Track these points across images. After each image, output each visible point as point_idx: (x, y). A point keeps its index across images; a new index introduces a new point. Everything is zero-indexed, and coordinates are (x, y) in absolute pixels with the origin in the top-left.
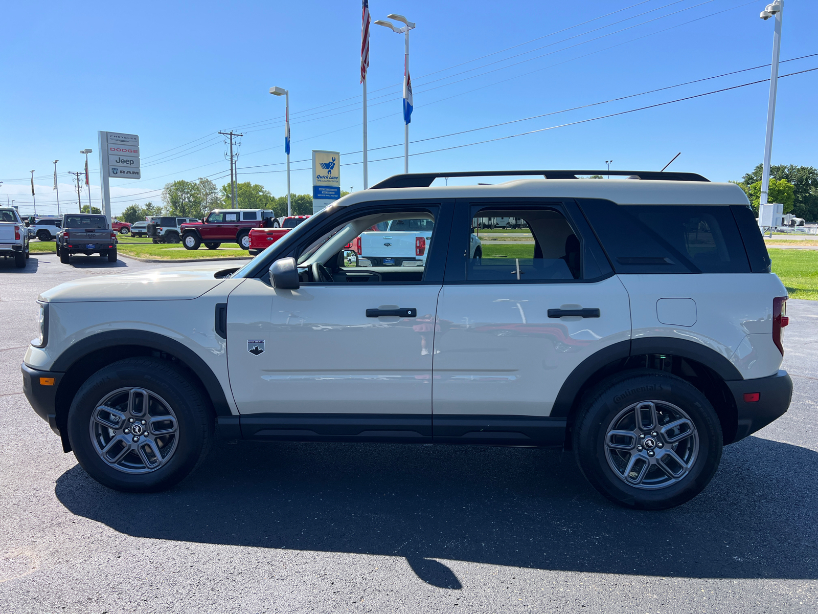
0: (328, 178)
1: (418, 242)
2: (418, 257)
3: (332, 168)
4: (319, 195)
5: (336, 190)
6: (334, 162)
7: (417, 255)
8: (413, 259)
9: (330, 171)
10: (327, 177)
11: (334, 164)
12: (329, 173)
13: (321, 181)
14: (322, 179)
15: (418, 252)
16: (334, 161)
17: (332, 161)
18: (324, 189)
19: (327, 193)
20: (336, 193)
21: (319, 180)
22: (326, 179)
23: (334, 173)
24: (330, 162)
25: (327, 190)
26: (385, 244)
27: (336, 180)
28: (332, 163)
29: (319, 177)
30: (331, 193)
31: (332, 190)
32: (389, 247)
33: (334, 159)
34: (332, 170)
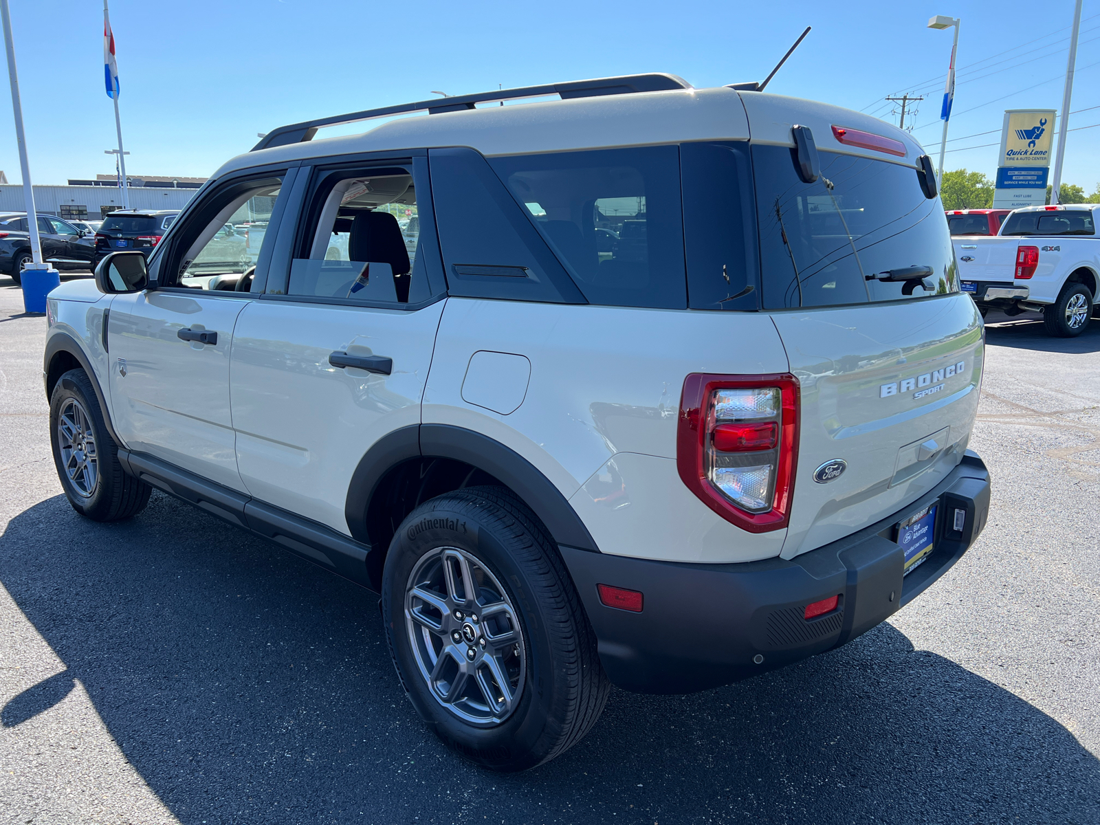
0: (1028, 153)
1: (1022, 255)
3: (1038, 137)
4: (1006, 183)
5: (1040, 173)
6: (1044, 127)
9: (1033, 142)
10: (1026, 153)
11: (1043, 130)
12: (1032, 145)
13: (1013, 159)
14: (1016, 156)
16: (1042, 124)
17: (1039, 125)
18: (1016, 173)
19: (1021, 178)
20: (1039, 177)
21: (1010, 159)
22: (1025, 156)
23: (1040, 144)
24: (1035, 128)
25: (1023, 173)
26: (962, 258)
27: (1042, 156)
28: (1038, 128)
29: (1011, 153)
30: (1029, 178)
31: (1033, 173)
33: (1043, 121)
34: (1037, 141)
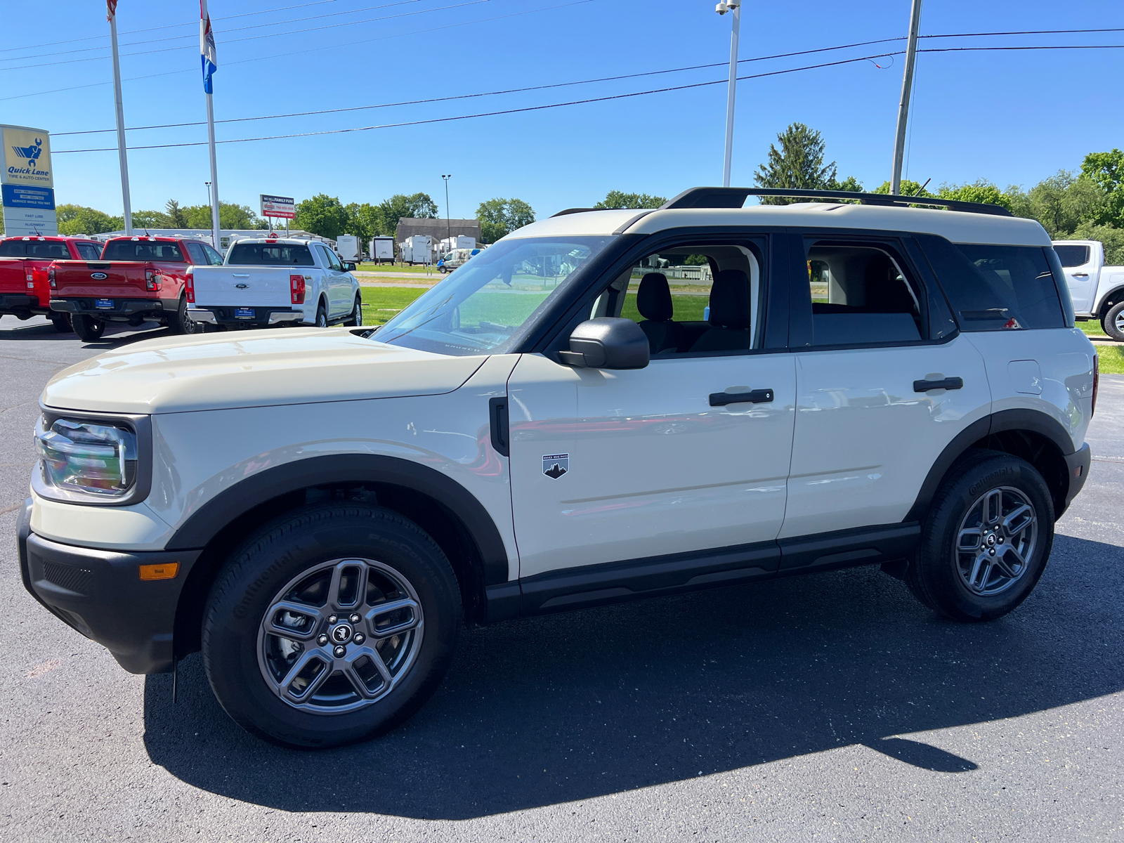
0: (31, 172)
1: (295, 283)
2: (295, 307)
3: (36, 156)
4: (14, 201)
5: (47, 194)
6: (40, 147)
7: (293, 302)
8: (288, 309)
9: (33, 161)
10: (28, 171)
11: (40, 150)
12: (32, 164)
13: (16, 176)
14: (18, 174)
15: (296, 299)
16: (39, 144)
17: (35, 145)
18: (23, 191)
19: (29, 197)
20: (47, 199)
21: (13, 176)
22: (27, 175)
23: (40, 163)
24: (31, 147)
25: (30, 192)
26: (237, 286)
27: (44, 176)
28: (35, 148)
29: (12, 170)
30: (37, 198)
31: (39, 193)
32: (244, 290)
33: (38, 141)
34: (36, 160)
